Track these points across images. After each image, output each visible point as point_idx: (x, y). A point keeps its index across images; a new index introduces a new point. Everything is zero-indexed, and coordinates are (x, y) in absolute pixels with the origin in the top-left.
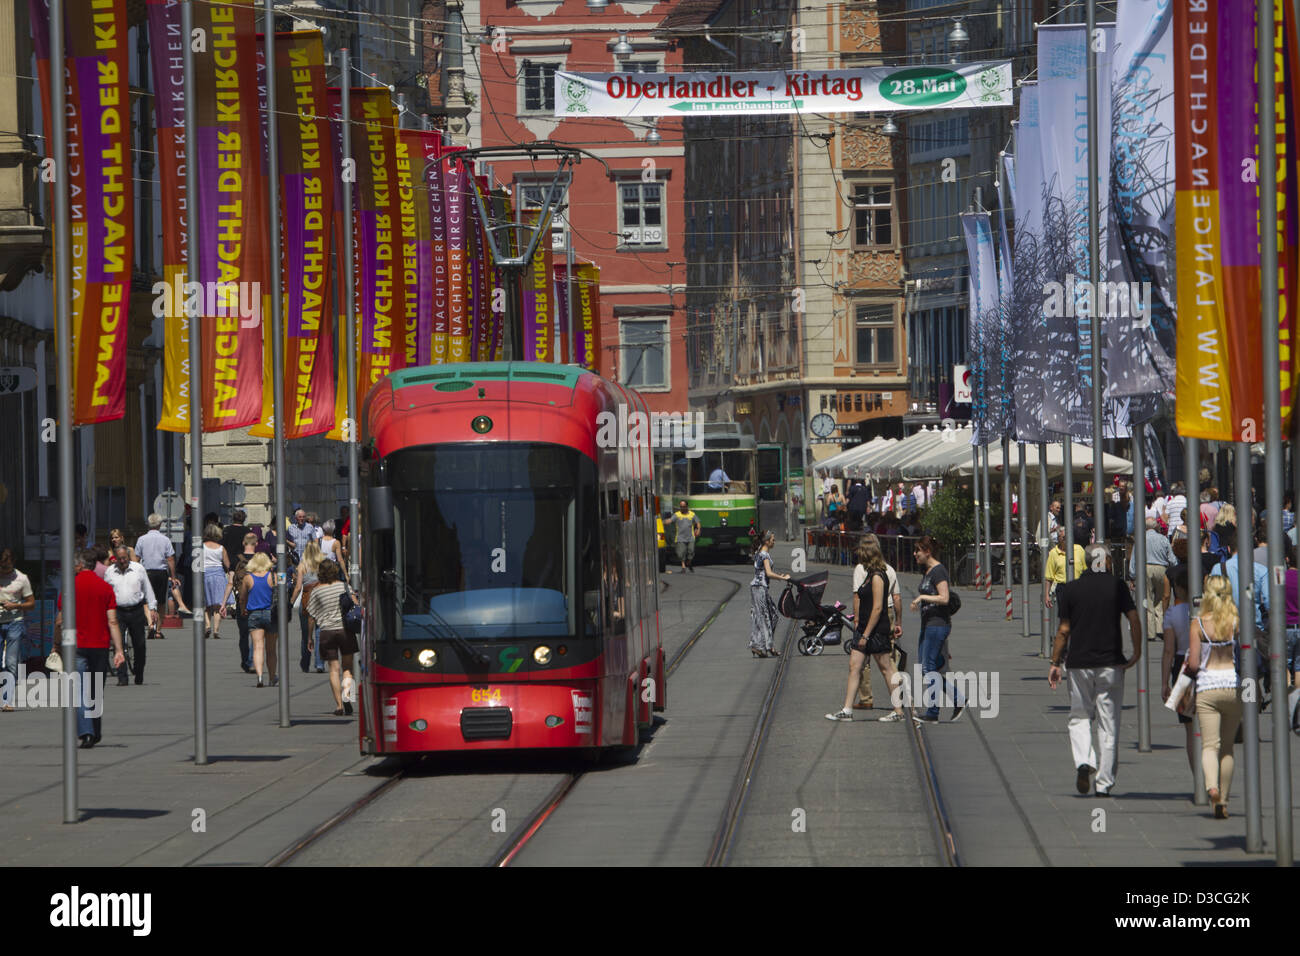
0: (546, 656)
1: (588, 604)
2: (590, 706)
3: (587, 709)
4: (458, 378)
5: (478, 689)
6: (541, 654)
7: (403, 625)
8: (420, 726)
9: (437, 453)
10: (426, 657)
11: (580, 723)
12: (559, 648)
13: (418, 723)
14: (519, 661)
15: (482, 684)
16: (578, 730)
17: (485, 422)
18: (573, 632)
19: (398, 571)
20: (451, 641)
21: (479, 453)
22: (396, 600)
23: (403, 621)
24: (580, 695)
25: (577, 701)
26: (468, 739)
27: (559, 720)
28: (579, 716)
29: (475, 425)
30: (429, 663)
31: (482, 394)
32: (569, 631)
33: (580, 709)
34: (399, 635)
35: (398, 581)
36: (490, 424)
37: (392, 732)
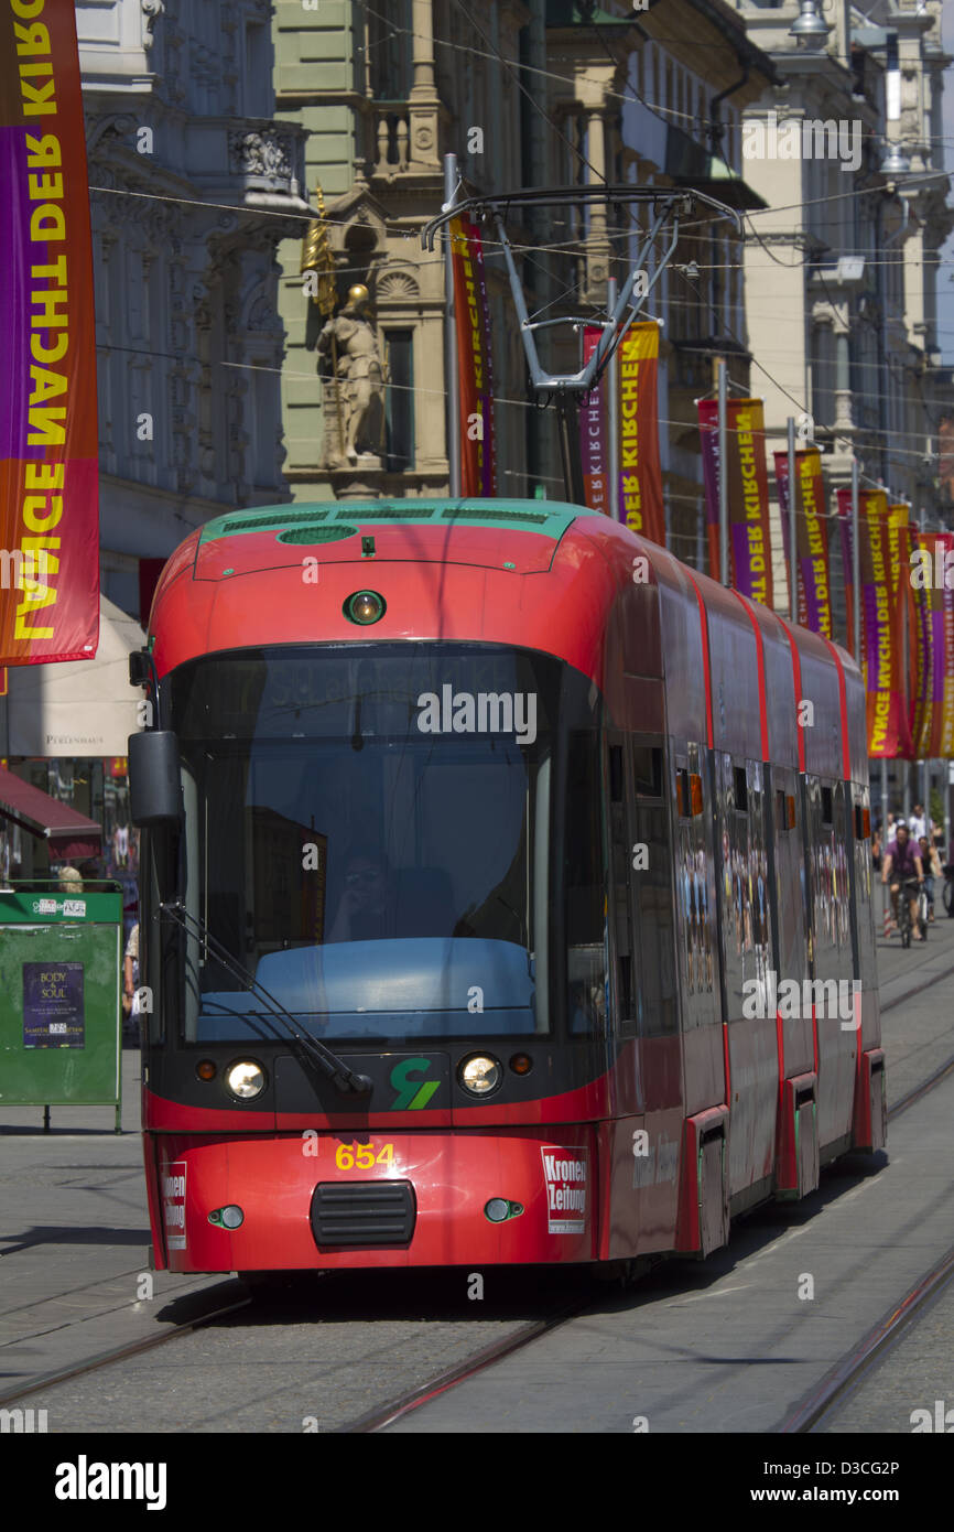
0: (488, 1075)
1: (576, 972)
2: (582, 1177)
3: (573, 1185)
4: (330, 521)
5: (349, 1142)
6: (476, 1071)
7: (201, 1013)
8: (229, 1219)
9: (270, 663)
10: (242, 1077)
11: (557, 1214)
12: (513, 1061)
13: (226, 1213)
14: (430, 1088)
15: (358, 1132)
16: (555, 1227)
17: (373, 603)
18: (544, 1028)
19: (191, 906)
20: (292, 1045)
21: (354, 665)
22: (186, 960)
23: (201, 1004)
24: (560, 1156)
25: (552, 1167)
26: (324, 1247)
27: (513, 1206)
28: (557, 1199)
29: (350, 608)
30: (250, 1091)
31: (368, 549)
32: (536, 1023)
33: (559, 1185)
34: (190, 1034)
35: (190, 926)
36: (380, 605)
37: (178, 1231)
